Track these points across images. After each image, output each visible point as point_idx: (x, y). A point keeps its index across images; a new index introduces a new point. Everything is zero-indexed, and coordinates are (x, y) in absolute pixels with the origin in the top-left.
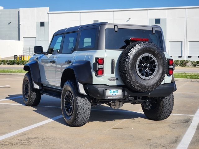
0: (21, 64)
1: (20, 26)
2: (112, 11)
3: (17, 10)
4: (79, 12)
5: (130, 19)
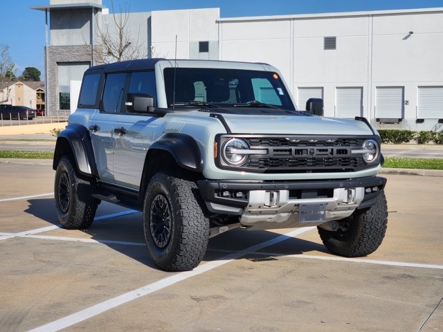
1: (153, 51)
2: (368, 16)
3: (146, 15)
4: (290, 19)
5: (412, 33)
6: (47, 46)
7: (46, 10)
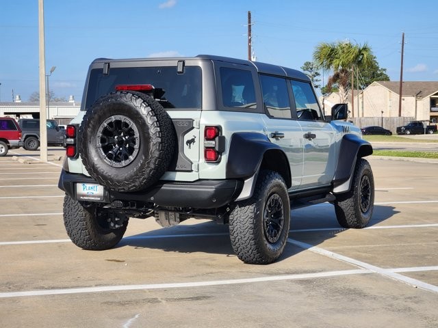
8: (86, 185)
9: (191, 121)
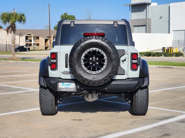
0: (156, 56)
1: (170, 19)
3: (167, 5)
6: (130, 20)
7: (130, 6)
8: (64, 83)
9: (124, 51)
